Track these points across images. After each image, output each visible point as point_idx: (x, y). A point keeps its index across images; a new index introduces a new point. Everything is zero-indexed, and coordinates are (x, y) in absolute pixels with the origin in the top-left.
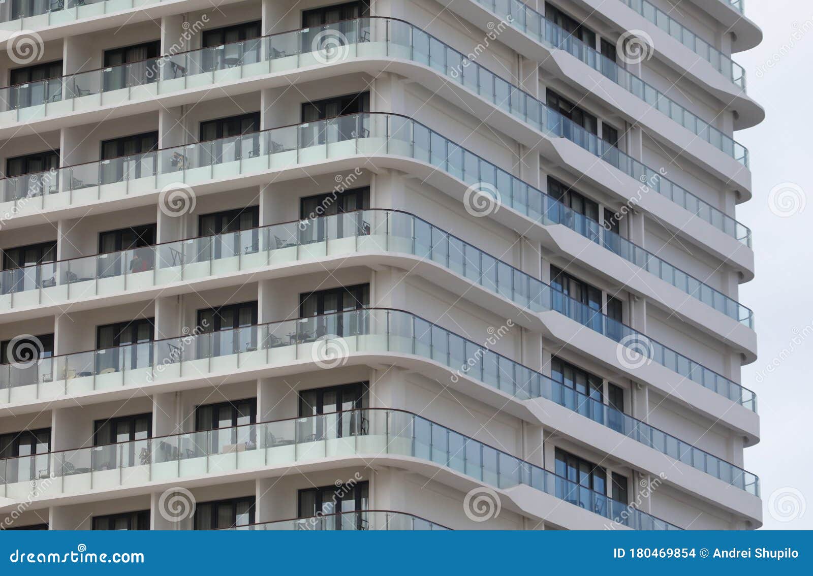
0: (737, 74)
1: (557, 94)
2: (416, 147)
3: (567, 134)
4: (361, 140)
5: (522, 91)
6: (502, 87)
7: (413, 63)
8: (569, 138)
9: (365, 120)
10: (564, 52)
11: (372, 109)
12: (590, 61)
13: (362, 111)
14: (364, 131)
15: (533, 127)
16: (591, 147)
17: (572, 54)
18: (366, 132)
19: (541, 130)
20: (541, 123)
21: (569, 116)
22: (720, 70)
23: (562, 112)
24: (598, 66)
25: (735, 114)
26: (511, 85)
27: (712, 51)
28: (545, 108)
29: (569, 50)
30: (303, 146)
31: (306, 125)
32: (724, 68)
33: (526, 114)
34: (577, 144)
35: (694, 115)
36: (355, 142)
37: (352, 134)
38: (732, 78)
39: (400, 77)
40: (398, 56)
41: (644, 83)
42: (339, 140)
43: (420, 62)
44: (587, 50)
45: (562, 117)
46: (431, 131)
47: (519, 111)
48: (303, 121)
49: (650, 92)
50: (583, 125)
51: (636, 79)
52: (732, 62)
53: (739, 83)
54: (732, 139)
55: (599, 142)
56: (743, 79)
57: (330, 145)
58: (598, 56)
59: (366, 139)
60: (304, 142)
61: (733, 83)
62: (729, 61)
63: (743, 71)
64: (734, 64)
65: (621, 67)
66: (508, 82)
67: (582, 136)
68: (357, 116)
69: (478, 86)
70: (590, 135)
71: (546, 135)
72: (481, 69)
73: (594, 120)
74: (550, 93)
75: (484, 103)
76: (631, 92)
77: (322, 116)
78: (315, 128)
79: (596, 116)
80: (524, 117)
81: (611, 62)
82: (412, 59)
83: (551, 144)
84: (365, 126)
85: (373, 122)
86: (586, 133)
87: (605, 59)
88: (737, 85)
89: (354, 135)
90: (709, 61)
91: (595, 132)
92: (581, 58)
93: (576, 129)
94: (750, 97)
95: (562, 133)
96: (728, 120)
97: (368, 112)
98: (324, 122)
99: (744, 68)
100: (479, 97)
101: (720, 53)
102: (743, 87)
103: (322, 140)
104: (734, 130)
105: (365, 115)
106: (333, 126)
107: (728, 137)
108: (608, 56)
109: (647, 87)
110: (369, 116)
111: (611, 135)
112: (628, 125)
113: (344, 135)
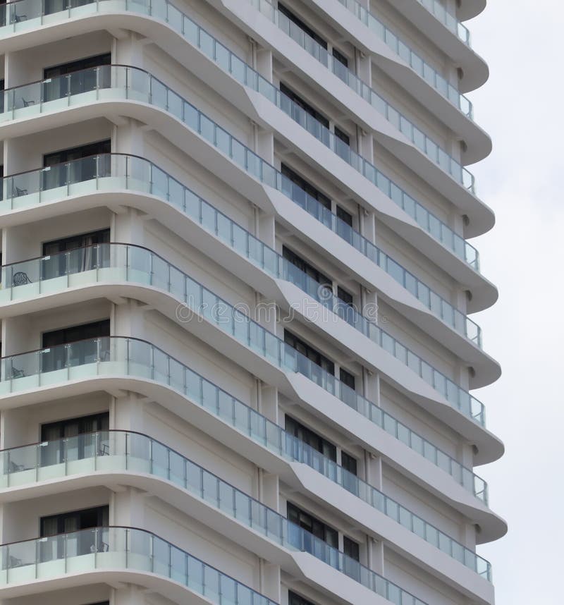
0: (479, 487)
1: (296, 507)
2: (156, 562)
3: (308, 548)
4: (100, 554)
5: (263, 505)
6: (242, 501)
7: (152, 476)
8: (310, 551)
9: (104, 534)
10: (305, 466)
11: (111, 523)
12: (331, 474)
13: (101, 525)
14: (103, 546)
15: (273, 541)
16: (333, 561)
17: (313, 467)
18: (106, 547)
19: (282, 544)
20: (282, 537)
21: (310, 529)
22: (462, 484)
23: (303, 525)
24: (339, 480)
25: (477, 528)
26: (251, 499)
27: (454, 464)
28: (285, 522)
29: (310, 464)
30: (42, 561)
31: (45, 539)
32: (467, 481)
33: (266, 528)
34: (318, 557)
35: (436, 529)
36: (94, 557)
37: (91, 548)
38: (474, 492)
39: (139, 490)
40: (138, 470)
41: (386, 497)
42: (78, 554)
43: (159, 476)
44: (327, 463)
45: (303, 531)
46: (170, 545)
47: (260, 524)
48: (42, 535)
49: (392, 507)
50: (324, 539)
51: (377, 492)
52: (474, 475)
53: (481, 496)
54: (474, 553)
55: (341, 556)
56: (485, 492)
57: (68, 559)
58: (339, 469)
59: (105, 553)
60: (43, 556)
61: (475, 495)
62: (471, 475)
63: (485, 484)
64: (476, 477)
65: (362, 480)
66: (248, 496)
67: (323, 549)
68: (96, 531)
69: (218, 499)
70: (331, 549)
71: (287, 549)
72: (221, 483)
73: (335, 534)
74: (291, 506)
75: (224, 516)
76: (372, 505)
77: (61, 530)
78: (53, 542)
79: (336, 530)
80: (264, 530)
81: (352, 475)
82: (151, 472)
83: (292, 558)
84: (104, 541)
85: (113, 536)
86: (327, 546)
87: (346, 472)
88: (479, 499)
89: (94, 549)
90: (451, 474)
91: (336, 546)
92: (321, 471)
93: (317, 543)
94: (493, 511)
95: (303, 548)
96: (470, 534)
97: (108, 526)
98: (63, 536)
99: (486, 481)
100: (220, 511)
101: (462, 466)
102: (486, 501)
103: (61, 554)
104: (477, 544)
105: (105, 529)
106: (72, 541)
107: (471, 551)
108: (348, 469)
109: (388, 500)
110: (108, 531)
111: (353, 549)
112: (369, 539)
113: (84, 550)
